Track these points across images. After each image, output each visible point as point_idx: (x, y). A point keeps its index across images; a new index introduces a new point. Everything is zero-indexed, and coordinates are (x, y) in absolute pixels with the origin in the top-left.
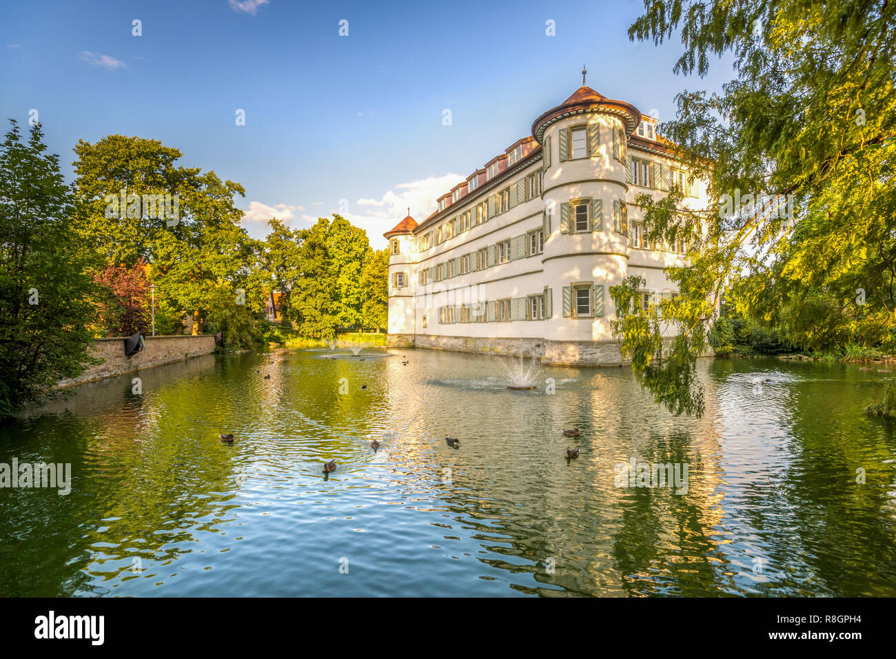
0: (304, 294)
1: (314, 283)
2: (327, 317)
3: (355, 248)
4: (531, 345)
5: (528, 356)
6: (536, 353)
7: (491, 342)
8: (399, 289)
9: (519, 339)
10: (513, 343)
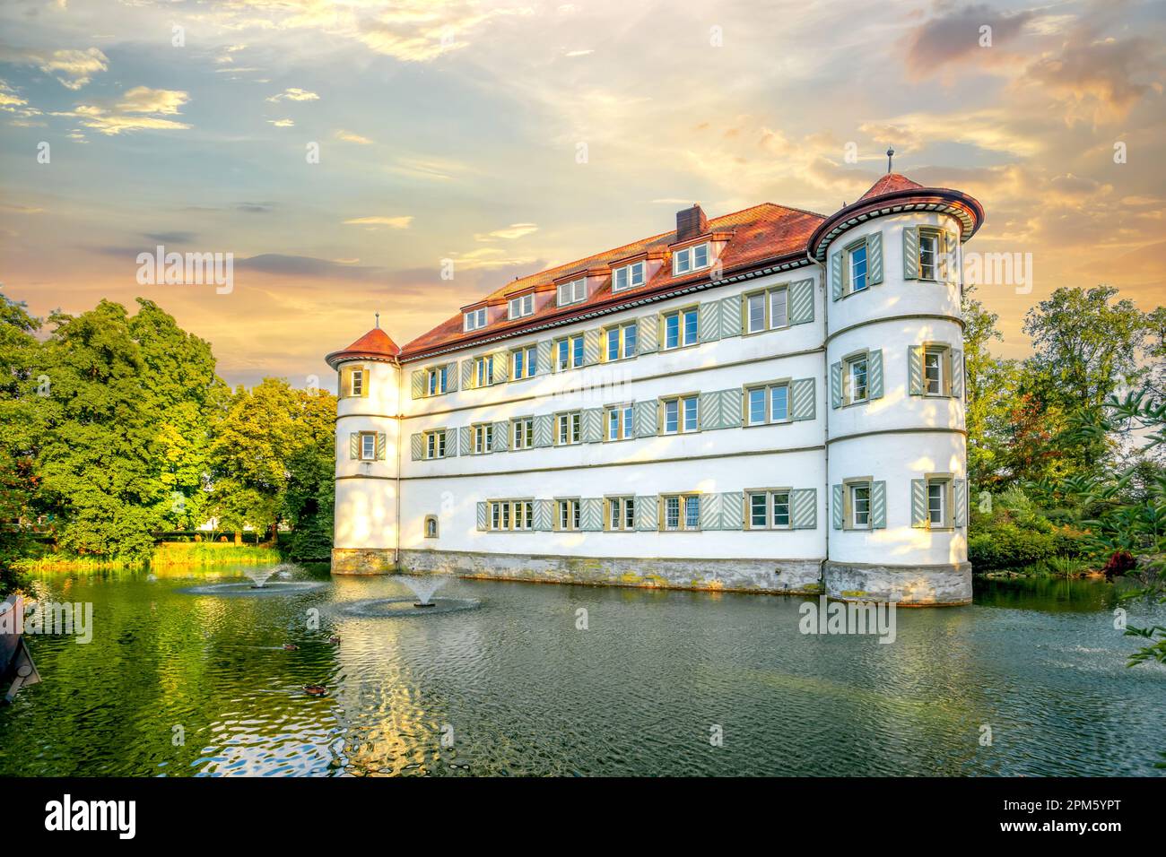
0: (79, 458)
1: (108, 436)
2: (137, 510)
3: (193, 374)
4: (757, 571)
5: (748, 588)
6: (770, 584)
7: (644, 565)
8: (368, 464)
9: (725, 561)
10: (708, 567)
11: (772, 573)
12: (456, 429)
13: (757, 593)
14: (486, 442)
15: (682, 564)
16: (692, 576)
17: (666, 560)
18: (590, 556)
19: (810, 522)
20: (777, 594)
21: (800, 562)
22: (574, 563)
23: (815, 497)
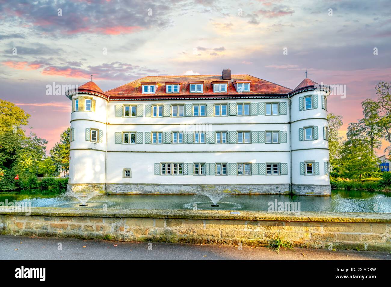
4: (271, 188)
5: (268, 193)
6: (275, 191)
7: (232, 187)
8: (95, 143)
9: (260, 185)
10: (254, 187)
11: (275, 188)
12: (142, 132)
13: (271, 194)
14: (158, 139)
15: (245, 186)
16: (249, 190)
17: (240, 185)
18: (210, 184)
19: (286, 173)
20: (277, 194)
21: (283, 185)
22: (203, 187)
23: (287, 166)
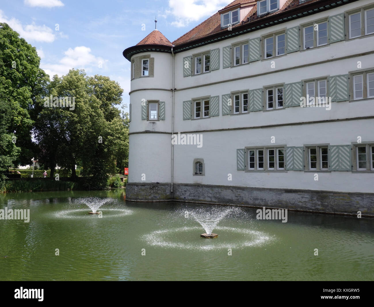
8: (154, 123)
12: (218, 96)
14: (243, 106)
22: (325, 196)
